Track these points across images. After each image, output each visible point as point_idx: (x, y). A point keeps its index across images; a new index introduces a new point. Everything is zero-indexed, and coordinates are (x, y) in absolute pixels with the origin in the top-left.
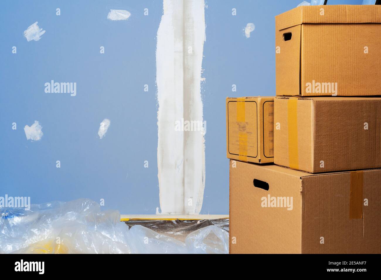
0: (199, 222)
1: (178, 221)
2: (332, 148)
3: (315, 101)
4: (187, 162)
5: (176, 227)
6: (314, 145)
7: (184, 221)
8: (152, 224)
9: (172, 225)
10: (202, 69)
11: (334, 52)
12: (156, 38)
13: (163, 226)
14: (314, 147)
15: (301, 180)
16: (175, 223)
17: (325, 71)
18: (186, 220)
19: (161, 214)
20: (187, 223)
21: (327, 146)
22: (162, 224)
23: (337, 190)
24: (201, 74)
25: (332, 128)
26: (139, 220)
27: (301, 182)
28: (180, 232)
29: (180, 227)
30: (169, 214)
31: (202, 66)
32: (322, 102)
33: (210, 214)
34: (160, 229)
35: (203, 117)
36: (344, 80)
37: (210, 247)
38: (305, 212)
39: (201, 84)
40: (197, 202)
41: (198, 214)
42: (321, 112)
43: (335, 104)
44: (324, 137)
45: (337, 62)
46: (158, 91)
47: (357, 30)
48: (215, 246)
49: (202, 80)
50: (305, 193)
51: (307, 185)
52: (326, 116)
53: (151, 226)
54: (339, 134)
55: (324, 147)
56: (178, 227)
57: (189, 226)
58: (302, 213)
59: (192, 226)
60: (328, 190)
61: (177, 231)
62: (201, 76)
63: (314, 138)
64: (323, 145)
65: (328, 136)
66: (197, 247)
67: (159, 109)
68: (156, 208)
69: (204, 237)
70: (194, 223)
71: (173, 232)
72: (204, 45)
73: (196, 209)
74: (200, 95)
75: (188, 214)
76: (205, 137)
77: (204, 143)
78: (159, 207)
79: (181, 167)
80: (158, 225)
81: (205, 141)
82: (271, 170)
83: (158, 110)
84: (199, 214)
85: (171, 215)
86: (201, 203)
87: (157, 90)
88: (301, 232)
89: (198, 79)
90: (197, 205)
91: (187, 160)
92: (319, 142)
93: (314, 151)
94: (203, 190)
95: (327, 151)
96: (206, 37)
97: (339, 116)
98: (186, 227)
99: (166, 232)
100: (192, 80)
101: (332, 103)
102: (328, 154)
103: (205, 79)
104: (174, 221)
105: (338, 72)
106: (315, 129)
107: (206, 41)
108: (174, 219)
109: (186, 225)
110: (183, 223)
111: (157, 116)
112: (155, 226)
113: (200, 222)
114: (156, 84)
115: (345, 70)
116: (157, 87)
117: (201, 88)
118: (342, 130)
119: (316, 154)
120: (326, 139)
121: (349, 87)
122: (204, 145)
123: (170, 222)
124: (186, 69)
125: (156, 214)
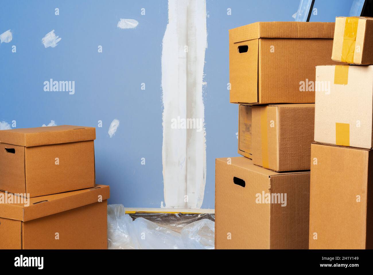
0: (199, 216)
1: (181, 215)
2: (297, 150)
3: (280, 108)
4: (189, 160)
5: (178, 220)
6: (279, 147)
7: (186, 214)
8: (156, 217)
9: (174, 218)
10: (204, 74)
11: (288, 64)
12: (162, 45)
13: (166, 219)
14: (279, 148)
15: (270, 179)
16: (178, 216)
17: (279, 81)
18: (188, 214)
19: (165, 208)
20: (189, 217)
21: (292, 147)
22: (166, 217)
23: (304, 188)
24: (203, 78)
25: (297, 131)
26: (144, 213)
27: (270, 180)
28: (182, 225)
29: (182, 220)
30: (172, 208)
31: (204, 71)
32: (286, 108)
33: (210, 209)
34: (163, 221)
35: (204, 118)
36: (295, 89)
37: (204, 238)
38: (274, 207)
39: (203, 87)
40: (199, 197)
41: (199, 208)
42: (286, 117)
43: (299, 110)
44: (289, 139)
45: (289, 73)
46: (164, 94)
47: (306, 45)
48: (210, 238)
49: (204, 84)
50: (274, 190)
51: (275, 183)
52: (290, 121)
53: (155, 218)
54: (304, 137)
55: (288, 148)
56: (180, 220)
57: (190, 220)
58: (271, 208)
59: (193, 219)
60: (295, 187)
61: (179, 223)
62: (203, 80)
63: (279, 141)
64: (288, 146)
65: (293, 139)
66: (192, 239)
67: (164, 110)
68: (161, 202)
69: (198, 229)
70: (195, 217)
71: (175, 225)
72: (205, 52)
73: (197, 204)
74: (202, 98)
75: (190, 208)
76: (206, 137)
77: (206, 143)
78: (164, 201)
79: (184, 165)
80: (161, 218)
81: (206, 140)
82: (247, 169)
83: (163, 112)
84: (201, 208)
85: (175, 209)
86: (202, 198)
87: (162, 93)
88: (269, 225)
89: (200, 84)
90: (198, 200)
91: (189, 158)
92: (283, 144)
93: (279, 152)
94: (204, 186)
95: (292, 153)
96: (207, 45)
97: (303, 121)
98: (188, 220)
99: (169, 224)
100: (194, 84)
101: (296, 110)
102: (293, 155)
103: (206, 83)
104: (177, 214)
105: (290, 82)
106: (280, 133)
107: (207, 48)
108: (177, 212)
109: (188, 218)
110: (186, 216)
111: (162, 117)
112: (159, 219)
113: (201, 215)
114: (161, 88)
115: (297, 80)
116: (162, 90)
117: (203, 92)
118: (306, 133)
119: (281, 155)
120: (291, 141)
121: (300, 95)
122: (205, 144)
123: (173, 215)
124: (188, 73)
125: (161, 208)
